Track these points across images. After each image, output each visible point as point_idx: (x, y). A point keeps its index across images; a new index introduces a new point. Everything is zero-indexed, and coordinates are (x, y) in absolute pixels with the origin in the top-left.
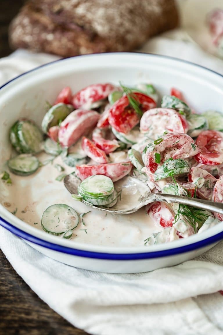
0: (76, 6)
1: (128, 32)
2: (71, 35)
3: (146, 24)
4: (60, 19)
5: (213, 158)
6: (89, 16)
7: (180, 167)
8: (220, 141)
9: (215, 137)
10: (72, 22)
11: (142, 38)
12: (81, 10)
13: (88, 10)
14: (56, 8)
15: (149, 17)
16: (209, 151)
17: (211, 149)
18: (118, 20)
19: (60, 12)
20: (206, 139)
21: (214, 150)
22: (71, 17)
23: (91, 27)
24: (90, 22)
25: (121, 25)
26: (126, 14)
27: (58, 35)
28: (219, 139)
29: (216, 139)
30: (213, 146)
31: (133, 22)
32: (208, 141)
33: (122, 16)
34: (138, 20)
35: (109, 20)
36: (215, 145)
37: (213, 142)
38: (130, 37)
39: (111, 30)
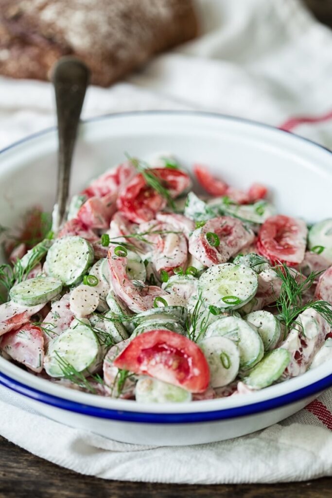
0: (42, 8)
1: (120, 46)
2: (33, 51)
3: (147, 35)
4: (18, 28)
5: (287, 255)
6: (61, 23)
7: (259, 262)
8: (296, 231)
9: (288, 225)
10: (34, 33)
11: (142, 56)
12: (48, 15)
13: (60, 13)
14: (13, 12)
15: (153, 24)
16: (280, 245)
17: (283, 243)
18: (104, 28)
19: (18, 17)
20: (274, 228)
21: (287, 244)
22: (34, 25)
23: (63, 38)
24: (62, 32)
25: (109, 36)
26: (118, 19)
27: (15, 51)
28: (294, 228)
29: (290, 227)
30: (286, 237)
31: (128, 32)
32: (278, 231)
33: (110, 22)
34: (136, 29)
35: (91, 28)
36: (289, 237)
37: (285, 232)
38: (123, 54)
39: (94, 43)
